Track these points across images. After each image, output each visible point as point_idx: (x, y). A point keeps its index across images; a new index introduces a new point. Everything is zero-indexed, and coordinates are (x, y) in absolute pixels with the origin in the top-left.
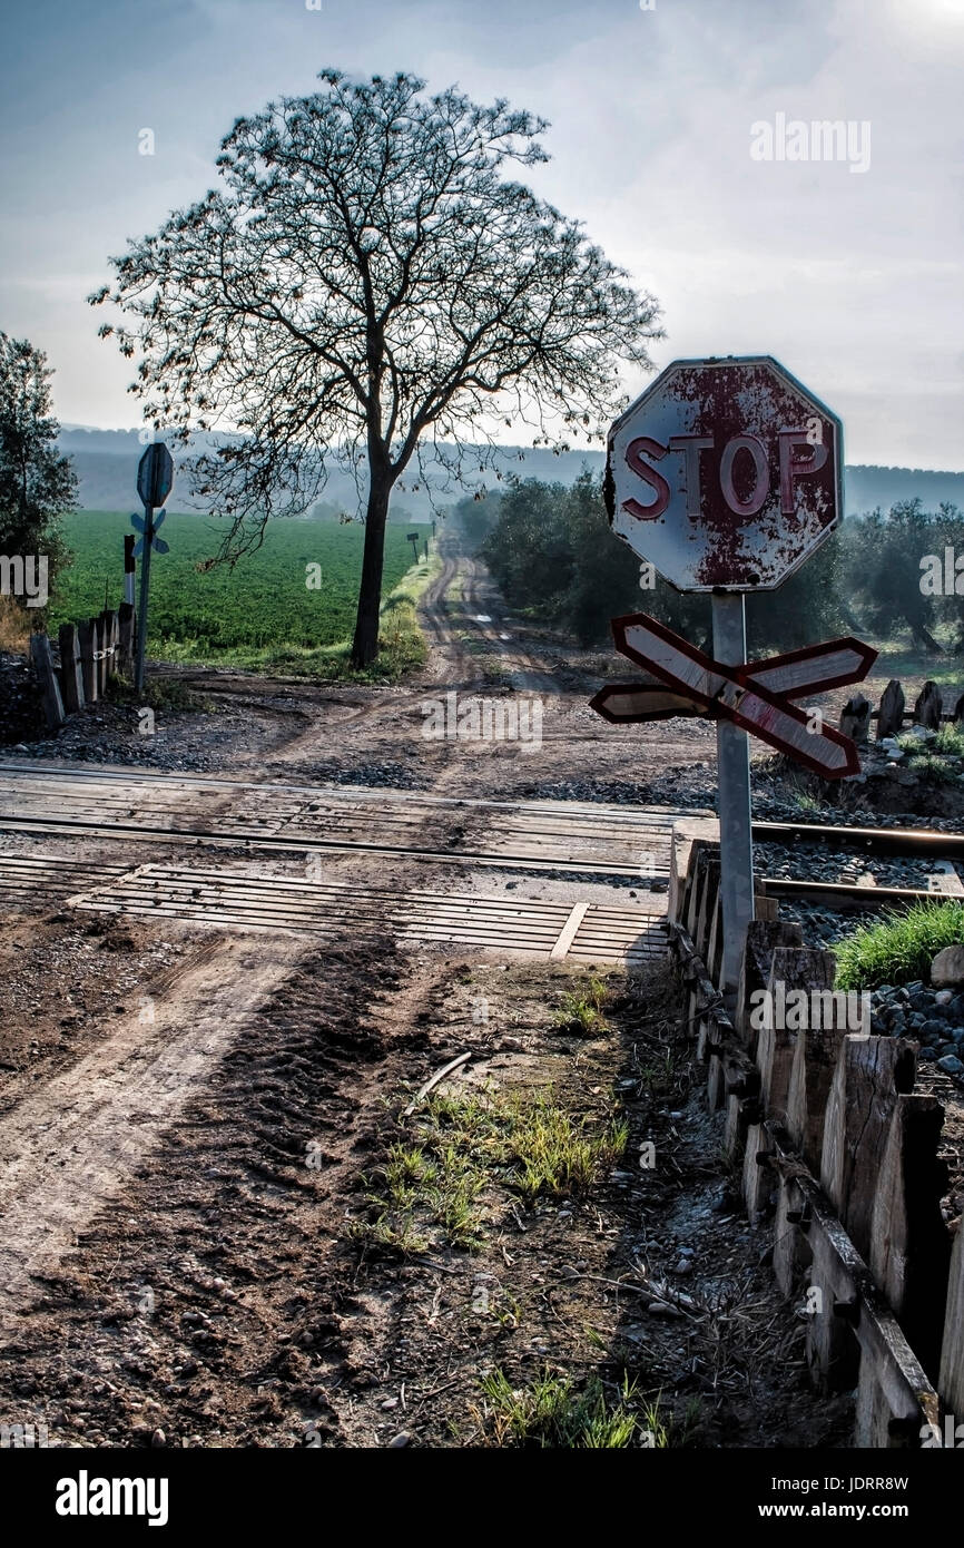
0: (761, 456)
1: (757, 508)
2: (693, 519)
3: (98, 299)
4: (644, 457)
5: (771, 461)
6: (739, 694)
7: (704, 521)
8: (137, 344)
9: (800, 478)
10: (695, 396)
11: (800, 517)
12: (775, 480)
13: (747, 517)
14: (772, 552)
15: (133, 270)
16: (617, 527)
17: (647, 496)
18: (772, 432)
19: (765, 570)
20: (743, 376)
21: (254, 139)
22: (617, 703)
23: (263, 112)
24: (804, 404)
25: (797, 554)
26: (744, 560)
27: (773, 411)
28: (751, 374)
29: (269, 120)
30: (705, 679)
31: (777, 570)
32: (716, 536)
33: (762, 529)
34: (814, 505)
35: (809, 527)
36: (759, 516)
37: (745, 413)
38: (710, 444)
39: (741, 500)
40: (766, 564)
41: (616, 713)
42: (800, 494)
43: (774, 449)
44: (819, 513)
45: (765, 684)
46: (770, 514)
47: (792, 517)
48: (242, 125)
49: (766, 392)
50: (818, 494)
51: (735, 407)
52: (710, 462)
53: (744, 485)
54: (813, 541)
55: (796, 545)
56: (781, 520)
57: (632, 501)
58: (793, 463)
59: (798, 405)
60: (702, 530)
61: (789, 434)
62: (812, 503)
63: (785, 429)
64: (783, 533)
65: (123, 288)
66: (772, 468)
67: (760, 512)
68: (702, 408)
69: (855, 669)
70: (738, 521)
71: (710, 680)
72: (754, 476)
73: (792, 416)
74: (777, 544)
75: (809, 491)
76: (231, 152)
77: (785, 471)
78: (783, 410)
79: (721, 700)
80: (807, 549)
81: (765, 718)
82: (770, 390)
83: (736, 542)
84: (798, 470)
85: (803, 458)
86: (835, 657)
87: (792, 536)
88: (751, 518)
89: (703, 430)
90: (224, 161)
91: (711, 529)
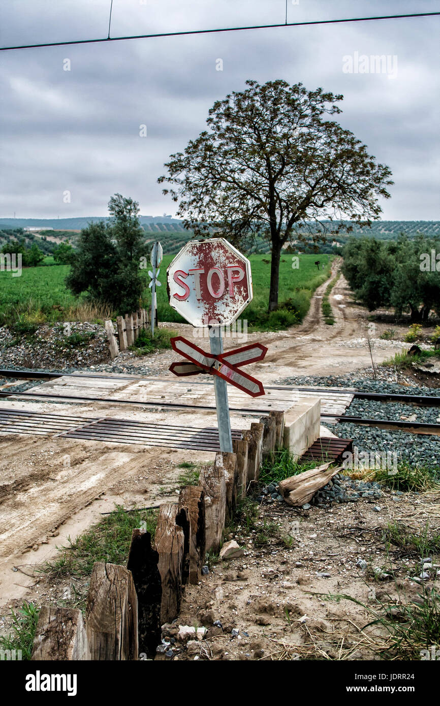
0: (221, 276)
1: (220, 295)
2: (199, 300)
3: (161, 180)
4: (180, 277)
5: (225, 277)
6: (220, 365)
7: (203, 300)
8: (179, 195)
9: (235, 283)
10: (197, 254)
11: (236, 298)
12: (227, 285)
13: (218, 299)
14: (227, 311)
15: (175, 167)
16: (172, 304)
17: (181, 292)
18: (225, 267)
19: (225, 318)
20: (213, 246)
21: (222, 110)
22: (178, 369)
23: (225, 99)
24: (235, 256)
25: (236, 312)
26: (218, 315)
27: (224, 258)
28: (216, 245)
29: (227, 102)
30: (205, 360)
31: (229, 318)
32: (207, 306)
33: (223, 303)
34: (241, 293)
35: (240, 302)
36: (222, 298)
37: (214, 259)
38: (203, 271)
39: (215, 292)
40: (225, 316)
41: (179, 373)
42: (236, 289)
43: (226, 272)
44: (243, 296)
45: (229, 361)
46: (225, 297)
47: (233, 298)
48: (217, 105)
49: (221, 251)
50: (242, 289)
51: (212, 259)
52: (203, 277)
53: (216, 286)
54: (241, 307)
55: (235, 309)
56: (230, 299)
57: (176, 294)
58: (233, 278)
59: (233, 256)
60: (202, 304)
61: (231, 267)
62: (240, 292)
63: (229, 265)
64: (231, 304)
65: (172, 175)
66: (225, 280)
67: (222, 297)
68: (199, 258)
69: (260, 355)
70: (215, 300)
71: (207, 360)
72: (220, 283)
73: (231, 260)
74: (229, 308)
75: (239, 288)
76: (214, 116)
77: (230, 281)
78: (228, 258)
79: (214, 367)
80: (239, 310)
81: (229, 374)
82: (223, 251)
83: (214, 308)
84: (235, 280)
85: (236, 276)
86: (253, 350)
87: (234, 305)
88: (219, 299)
89: (200, 267)
90: (210, 120)
91: (205, 303)
